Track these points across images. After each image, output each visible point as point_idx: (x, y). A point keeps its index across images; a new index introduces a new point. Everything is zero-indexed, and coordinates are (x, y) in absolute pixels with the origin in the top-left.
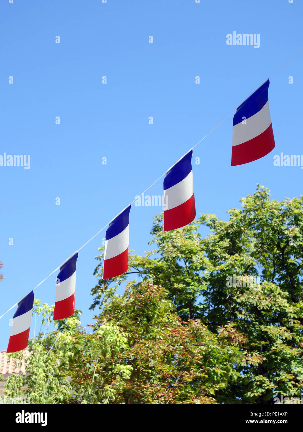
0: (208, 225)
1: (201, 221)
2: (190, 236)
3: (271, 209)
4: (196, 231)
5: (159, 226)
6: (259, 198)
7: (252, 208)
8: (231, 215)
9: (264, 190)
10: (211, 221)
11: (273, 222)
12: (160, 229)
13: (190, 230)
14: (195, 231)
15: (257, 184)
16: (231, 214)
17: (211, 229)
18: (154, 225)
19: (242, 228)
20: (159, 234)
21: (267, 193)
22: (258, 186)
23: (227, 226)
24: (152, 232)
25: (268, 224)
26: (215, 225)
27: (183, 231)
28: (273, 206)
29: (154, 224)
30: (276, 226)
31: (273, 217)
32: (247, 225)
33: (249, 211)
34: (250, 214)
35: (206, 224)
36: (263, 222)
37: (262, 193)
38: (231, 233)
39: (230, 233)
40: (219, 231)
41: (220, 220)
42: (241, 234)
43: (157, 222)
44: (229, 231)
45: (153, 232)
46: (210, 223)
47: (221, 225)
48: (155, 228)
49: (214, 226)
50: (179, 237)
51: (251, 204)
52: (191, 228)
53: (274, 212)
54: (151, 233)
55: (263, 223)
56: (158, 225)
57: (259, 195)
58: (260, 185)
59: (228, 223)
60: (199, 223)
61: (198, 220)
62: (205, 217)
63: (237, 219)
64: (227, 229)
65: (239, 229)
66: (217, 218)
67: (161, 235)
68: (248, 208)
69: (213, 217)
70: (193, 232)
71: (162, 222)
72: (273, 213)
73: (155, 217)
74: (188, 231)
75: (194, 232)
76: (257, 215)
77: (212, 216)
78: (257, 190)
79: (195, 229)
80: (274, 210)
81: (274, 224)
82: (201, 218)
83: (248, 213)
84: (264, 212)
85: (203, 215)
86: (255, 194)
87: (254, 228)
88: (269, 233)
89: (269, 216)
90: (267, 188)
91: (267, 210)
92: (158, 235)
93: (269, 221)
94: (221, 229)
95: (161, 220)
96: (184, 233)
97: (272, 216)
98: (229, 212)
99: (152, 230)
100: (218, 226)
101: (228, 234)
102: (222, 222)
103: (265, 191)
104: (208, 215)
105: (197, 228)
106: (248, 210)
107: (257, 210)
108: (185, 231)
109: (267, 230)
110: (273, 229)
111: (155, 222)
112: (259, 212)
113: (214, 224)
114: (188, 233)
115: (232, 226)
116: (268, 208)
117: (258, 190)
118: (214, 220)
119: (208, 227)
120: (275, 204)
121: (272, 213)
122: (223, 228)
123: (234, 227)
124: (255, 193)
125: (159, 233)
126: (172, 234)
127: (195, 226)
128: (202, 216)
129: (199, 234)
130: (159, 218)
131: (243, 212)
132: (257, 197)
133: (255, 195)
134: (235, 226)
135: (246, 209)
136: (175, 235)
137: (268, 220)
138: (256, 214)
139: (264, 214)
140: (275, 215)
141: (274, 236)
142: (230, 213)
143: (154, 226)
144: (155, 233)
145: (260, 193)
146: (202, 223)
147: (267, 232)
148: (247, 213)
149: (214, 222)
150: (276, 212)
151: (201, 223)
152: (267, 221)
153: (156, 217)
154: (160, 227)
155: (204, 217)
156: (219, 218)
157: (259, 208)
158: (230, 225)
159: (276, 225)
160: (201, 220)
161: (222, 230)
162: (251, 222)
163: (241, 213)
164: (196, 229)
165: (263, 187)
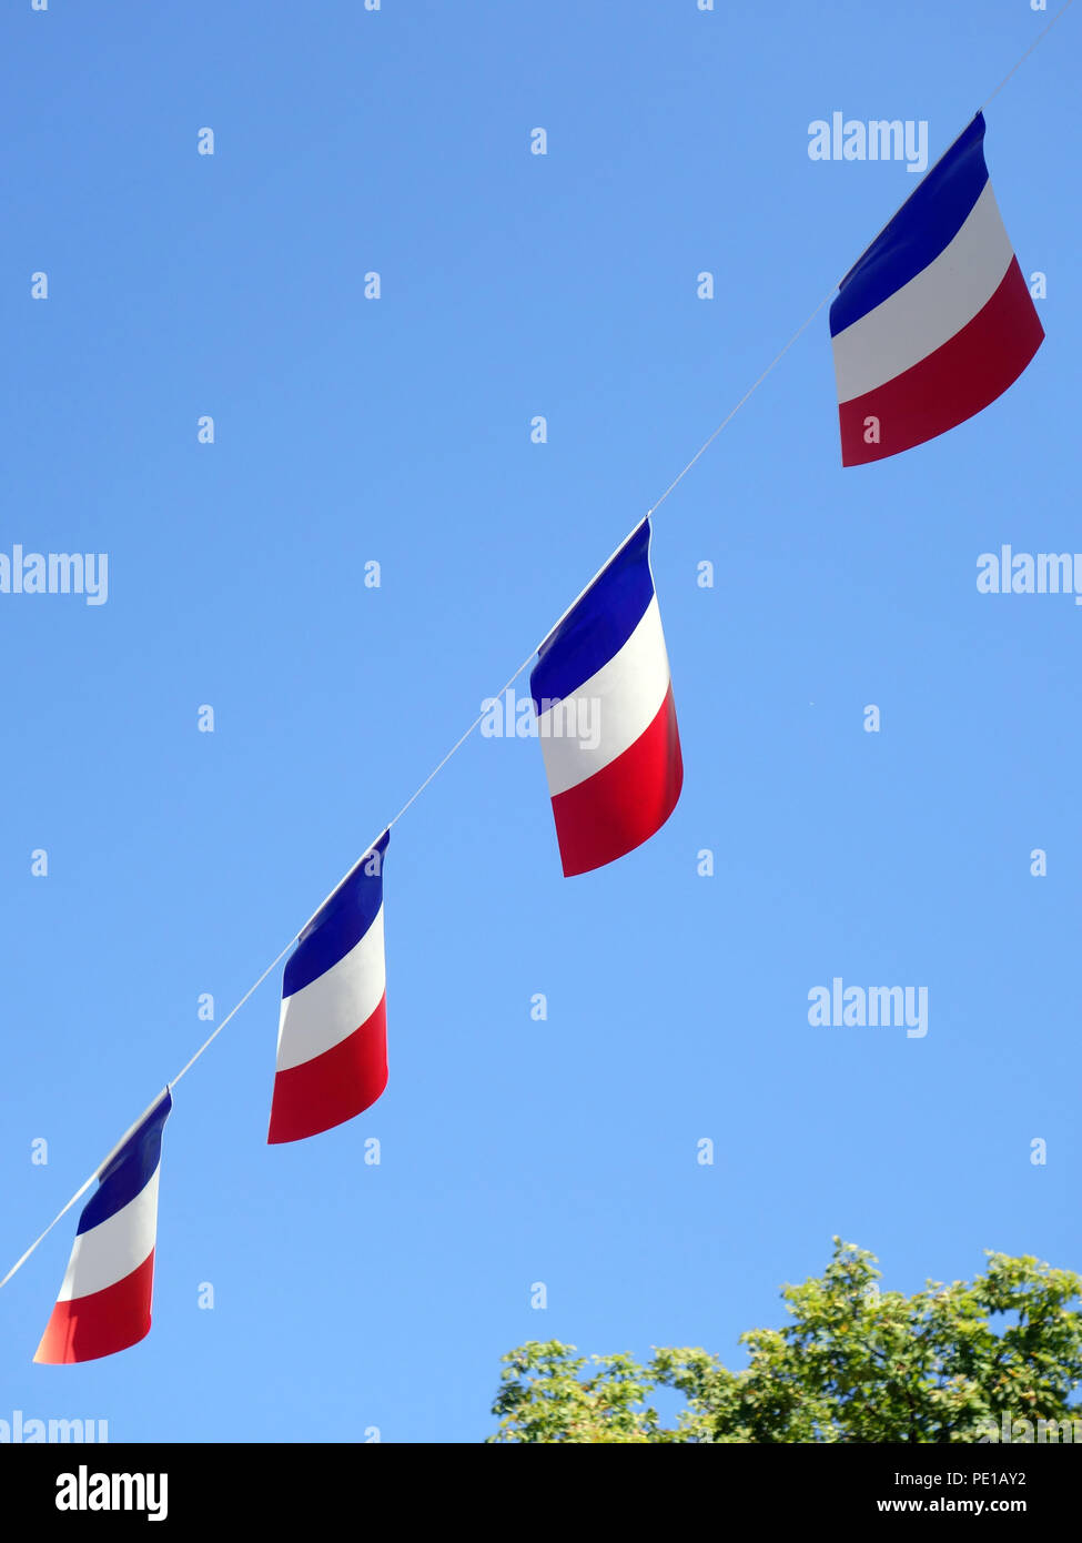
0: (680, 1384)
1: (656, 1373)
2: (623, 1419)
3: (883, 1321)
4: (643, 1401)
5: (520, 1388)
6: (842, 1285)
7: (822, 1315)
8: (752, 1350)
9: (858, 1256)
10: (688, 1368)
11: (891, 1363)
12: (524, 1397)
13: (621, 1398)
14: (639, 1402)
15: (835, 1238)
16: (753, 1345)
17: (690, 1397)
18: (504, 1384)
19: (791, 1391)
20: (520, 1410)
21: (869, 1267)
22: (838, 1244)
23: (740, 1385)
24: (498, 1409)
25: (874, 1373)
26: (703, 1381)
27: (599, 1402)
28: (891, 1310)
29: (504, 1379)
30: (902, 1379)
31: (890, 1349)
32: (808, 1381)
33: (812, 1327)
34: (816, 1338)
35: (672, 1382)
36: (858, 1364)
37: (853, 1267)
38: (756, 1405)
39: (751, 1405)
40: (715, 1401)
41: (718, 1366)
42: (788, 1411)
43: (515, 1372)
44: (750, 1400)
45: (502, 1407)
46: (687, 1374)
47: (724, 1382)
48: (507, 1395)
49: (701, 1385)
50: (585, 1422)
51: (817, 1305)
52: (624, 1390)
53: (893, 1329)
54: (494, 1411)
55: (858, 1368)
56: (516, 1383)
57: (841, 1273)
58: (844, 1243)
59: (746, 1375)
60: (651, 1377)
61: (648, 1370)
62: (669, 1357)
63: (774, 1362)
64: (740, 1394)
65: (782, 1393)
66: (709, 1359)
67: (527, 1413)
68: (808, 1315)
69: (695, 1354)
70: (631, 1405)
71: (529, 1372)
72: (890, 1334)
73: (506, 1359)
74: (616, 1399)
75: (634, 1404)
76: (840, 1341)
77: (692, 1353)
78: (835, 1256)
79: (637, 1394)
80: (892, 1323)
81: (894, 1372)
82: (658, 1361)
83: (811, 1335)
84: (860, 1329)
85: (662, 1353)
86: (828, 1271)
87: (829, 1389)
88: (879, 1404)
89: (878, 1342)
90: (866, 1252)
91: (872, 1324)
92: (515, 1415)
93: (880, 1362)
94: (723, 1395)
95: (525, 1365)
96: (601, 1407)
97: (886, 1343)
98: (746, 1337)
99: (498, 1402)
100: (714, 1386)
101: (746, 1410)
102: (725, 1371)
103: (861, 1261)
104: (679, 1352)
105: (644, 1391)
106: (809, 1325)
107: (837, 1324)
108: (604, 1401)
109: (874, 1395)
110: (893, 1388)
111: (506, 1375)
112: (844, 1328)
113: (701, 1377)
114: (617, 1409)
115: (757, 1383)
116: (874, 1316)
117: (838, 1259)
118: (698, 1366)
119: (680, 1392)
120: (895, 1303)
121: (886, 1332)
122: (729, 1392)
123: (765, 1387)
124: (829, 1266)
125: (519, 1408)
126: (563, 1411)
127: (636, 1386)
128: (658, 1355)
129: (650, 1411)
130: (519, 1360)
131: (794, 1332)
132: (835, 1279)
133: (831, 1275)
134: (768, 1384)
135: (804, 1322)
136: (574, 1416)
137: (877, 1358)
138: (836, 1337)
139: (861, 1342)
140: (897, 1339)
141: (895, 1410)
142: (750, 1341)
143: (503, 1388)
144: (509, 1409)
145: (844, 1266)
146: (660, 1378)
147: (873, 1401)
148: (805, 1335)
149: (698, 1368)
150: (899, 1328)
151: (656, 1377)
152: (872, 1360)
153: (511, 1356)
154: (524, 1391)
155: (665, 1358)
156: (715, 1359)
157: (844, 1318)
158: (751, 1381)
159: (900, 1373)
160: (657, 1369)
161: (726, 1399)
162: (819, 1367)
163: (786, 1337)
164: (641, 1397)
165: (853, 1247)
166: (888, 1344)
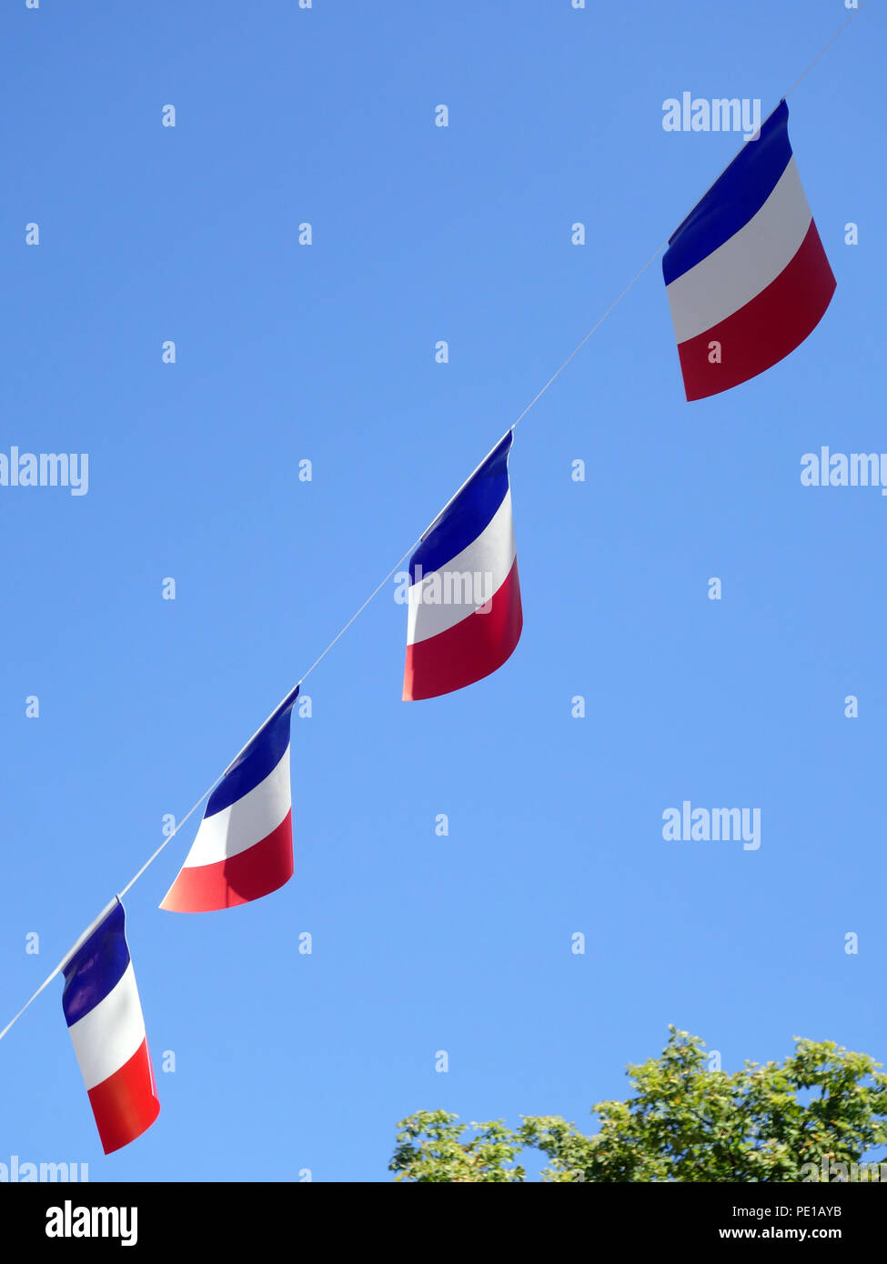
0: (543, 1146)
1: (524, 1136)
2: (496, 1175)
3: (709, 1094)
4: (513, 1160)
5: (412, 1149)
6: (676, 1064)
7: (660, 1089)
8: (602, 1118)
9: (690, 1041)
10: (550, 1133)
11: (716, 1129)
12: (415, 1156)
13: (495, 1157)
14: (510, 1161)
15: (670, 1026)
16: (603, 1114)
17: (552, 1157)
18: (399, 1145)
19: (634, 1152)
20: (411, 1168)
21: (697, 1050)
22: (673, 1031)
23: (592, 1147)
24: (394, 1166)
25: (702, 1137)
26: (562, 1144)
27: (477, 1161)
28: (716, 1085)
29: (399, 1141)
30: (726, 1142)
31: (716, 1118)
32: (648, 1143)
33: (652, 1099)
34: (655, 1109)
35: (536, 1144)
36: (690, 1129)
37: (685, 1050)
38: (605, 1163)
39: (602, 1163)
40: (572, 1160)
41: (574, 1131)
42: (632, 1168)
43: (408, 1136)
44: (601, 1159)
45: (397, 1165)
46: (549, 1138)
47: (579, 1145)
48: (401, 1154)
49: (560, 1147)
50: (465, 1177)
51: (656, 1081)
52: (498, 1151)
53: (718, 1100)
54: (390, 1168)
55: (689, 1133)
56: (409, 1144)
57: (675, 1055)
58: (678, 1031)
59: (597, 1139)
60: (519, 1140)
61: (517, 1134)
62: (534, 1124)
63: (620, 1128)
64: (593, 1154)
65: (626, 1153)
66: (567, 1126)
67: (417, 1169)
68: (648, 1089)
69: (555, 1121)
70: (503, 1163)
71: (420, 1136)
72: (716, 1105)
73: (400, 1125)
74: (491, 1159)
75: (505, 1162)
76: (674, 1110)
77: (553, 1120)
78: (671, 1041)
79: (508, 1154)
80: (717, 1096)
81: (719, 1136)
82: (525, 1127)
83: (650, 1106)
84: (691, 1101)
85: (529, 1121)
86: (664, 1053)
87: (666, 1150)
88: (706, 1163)
89: (706, 1112)
90: (696, 1038)
91: (700, 1097)
92: (408, 1171)
93: (707, 1128)
94: (578, 1155)
95: (416, 1129)
96: (479, 1164)
97: (713, 1112)
98: (597, 1108)
99: (395, 1160)
100: (571, 1148)
101: (597, 1168)
102: (580, 1136)
103: (691, 1045)
104: (542, 1119)
105: (514, 1151)
106: (649, 1097)
107: (672, 1097)
108: (481, 1160)
109: (702, 1155)
110: (718, 1150)
111: (400, 1138)
112: (678, 1101)
113: (560, 1140)
114: (492, 1166)
115: (606, 1145)
116: (702, 1091)
117: (672, 1043)
118: (558, 1131)
119: (544, 1153)
120: (720, 1079)
121: (712, 1103)
122: (583, 1153)
123: (612, 1148)
124: (665, 1050)
125: (411, 1166)
126: (448, 1167)
127: (508, 1148)
128: (525, 1122)
129: (519, 1168)
130: (412, 1126)
131: (637, 1103)
132: (671, 1060)
133: (667, 1057)
134: (615, 1146)
135: (645, 1095)
136: (456, 1172)
137: (704, 1124)
138: (671, 1108)
139: (692, 1111)
140: (721, 1109)
141: (718, 1168)
142: (601, 1111)
143: (397, 1149)
144: (403, 1166)
145: (678, 1050)
146: (527, 1141)
147: (702, 1160)
148: (646, 1105)
149: (557, 1133)
150: (723, 1100)
151: (523, 1140)
152: (700, 1127)
153: (405, 1123)
154: (415, 1152)
155: (530, 1124)
156: (572, 1125)
157: (678, 1092)
158: (601, 1143)
159: (724, 1137)
160: (524, 1133)
161: (581, 1158)
162: (657, 1132)
163: (630, 1107)
164: (511, 1156)
165: (685, 1034)
166: (714, 1114)
